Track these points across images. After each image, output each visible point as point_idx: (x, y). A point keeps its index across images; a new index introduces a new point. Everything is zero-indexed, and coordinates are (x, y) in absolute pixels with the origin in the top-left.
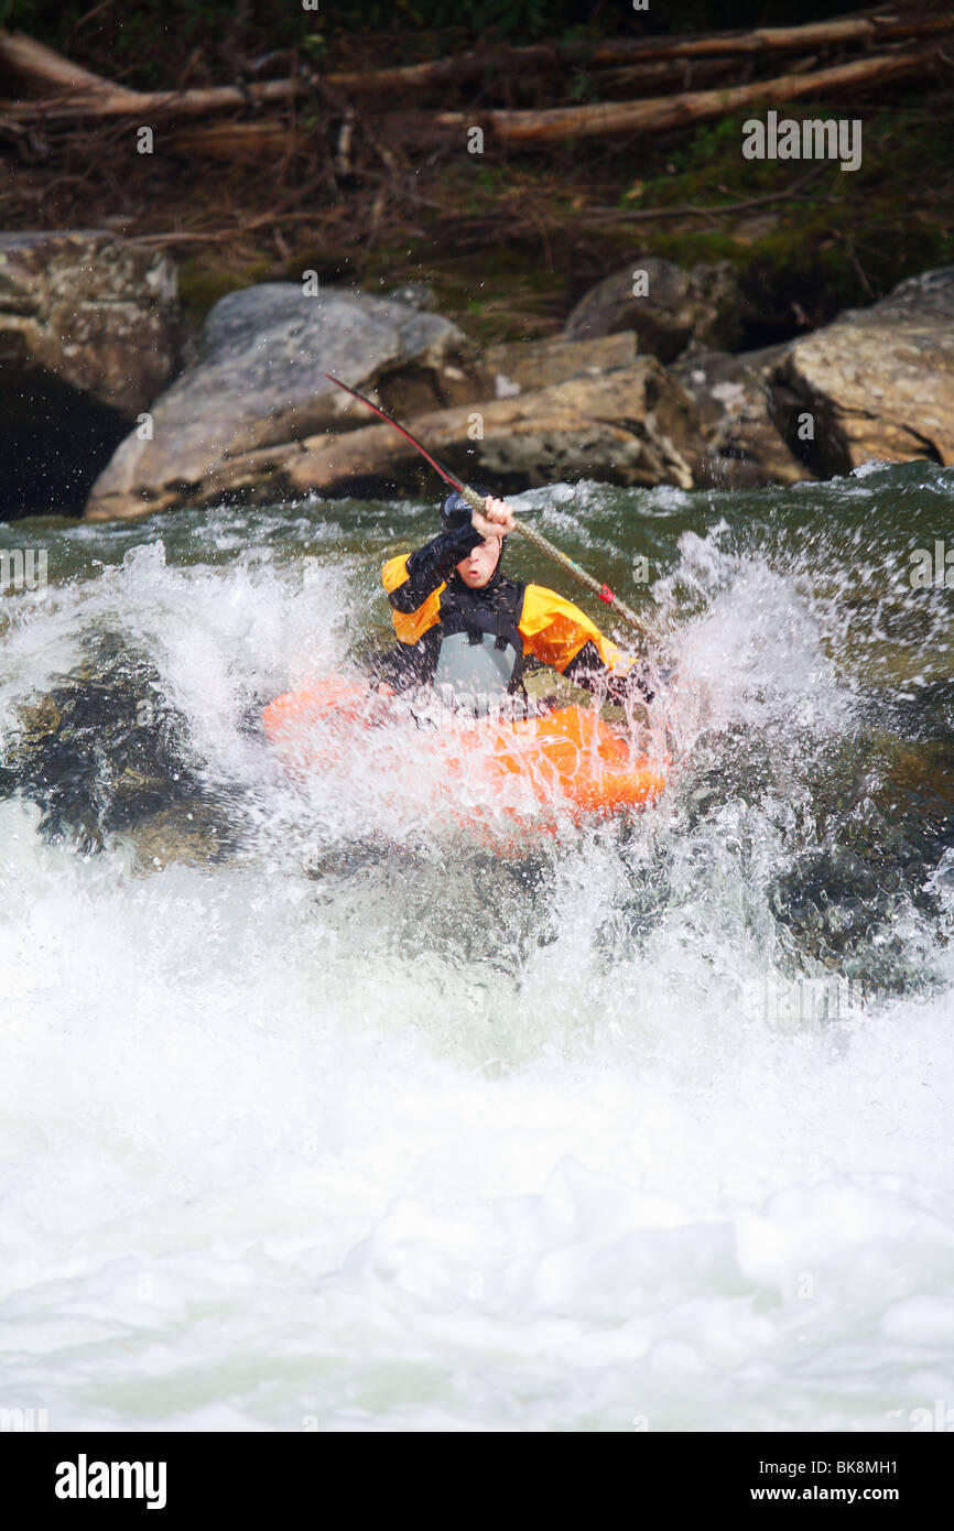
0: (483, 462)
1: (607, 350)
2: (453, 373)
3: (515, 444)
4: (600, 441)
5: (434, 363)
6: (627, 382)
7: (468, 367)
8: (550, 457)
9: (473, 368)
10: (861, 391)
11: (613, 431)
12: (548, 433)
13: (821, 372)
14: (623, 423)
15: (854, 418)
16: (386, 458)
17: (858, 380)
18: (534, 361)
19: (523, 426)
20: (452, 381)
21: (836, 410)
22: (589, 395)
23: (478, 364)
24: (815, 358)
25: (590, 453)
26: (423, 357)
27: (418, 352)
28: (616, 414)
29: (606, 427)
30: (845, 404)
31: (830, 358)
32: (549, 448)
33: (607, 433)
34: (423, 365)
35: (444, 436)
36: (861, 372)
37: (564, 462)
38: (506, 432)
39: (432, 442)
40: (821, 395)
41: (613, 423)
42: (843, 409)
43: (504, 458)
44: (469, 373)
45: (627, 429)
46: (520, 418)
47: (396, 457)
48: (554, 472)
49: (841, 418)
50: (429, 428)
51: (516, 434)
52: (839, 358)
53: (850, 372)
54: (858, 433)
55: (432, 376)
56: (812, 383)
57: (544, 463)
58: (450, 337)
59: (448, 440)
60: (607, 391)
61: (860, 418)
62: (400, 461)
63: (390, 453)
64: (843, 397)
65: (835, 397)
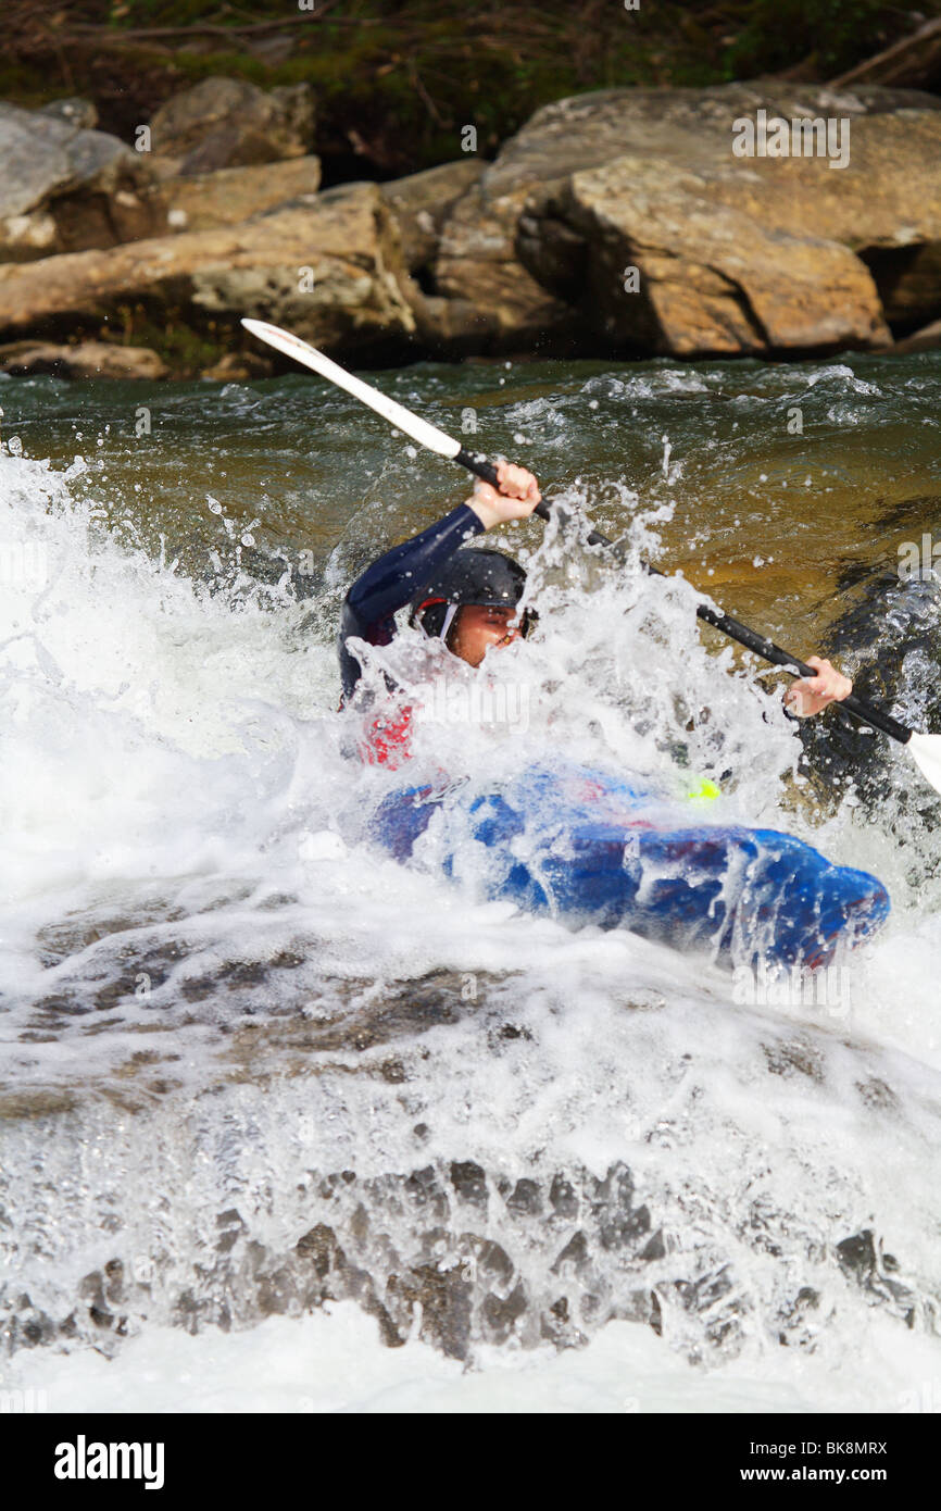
0: (198, 298)
1: (286, 177)
2: (126, 199)
3: (235, 278)
4: (330, 277)
5: (107, 187)
6: (353, 212)
7: (141, 192)
8: (274, 294)
9: (147, 194)
10: (656, 226)
11: (344, 266)
12: (273, 267)
13: (609, 204)
14: (353, 258)
15: (654, 256)
16: (89, 292)
17: (651, 214)
18: (199, 187)
19: (243, 259)
20: (124, 207)
21: (635, 248)
22: (314, 226)
23: (152, 189)
24: (599, 189)
25: (319, 288)
26: (96, 180)
27: (91, 174)
28: (345, 248)
29: (336, 263)
30: (643, 241)
31: (616, 188)
32: (272, 284)
33: (338, 269)
34: (95, 188)
35: (155, 268)
36: (653, 204)
37: (288, 299)
38: (226, 265)
39: (142, 274)
40: (614, 230)
41: (342, 257)
42: (641, 246)
43: (221, 294)
44: (144, 199)
45: (357, 264)
46: (239, 250)
47: (101, 291)
48: (276, 312)
49: (638, 255)
50: (137, 260)
51: (236, 268)
52: (625, 189)
53: (642, 203)
54: (660, 273)
55: (104, 201)
56: (604, 217)
57: (265, 301)
58: (124, 158)
59: (159, 274)
60: (332, 221)
61: (660, 256)
62: (105, 296)
63: (95, 287)
64: (641, 233)
65: (632, 233)
